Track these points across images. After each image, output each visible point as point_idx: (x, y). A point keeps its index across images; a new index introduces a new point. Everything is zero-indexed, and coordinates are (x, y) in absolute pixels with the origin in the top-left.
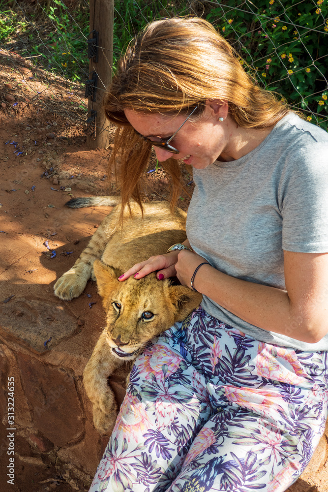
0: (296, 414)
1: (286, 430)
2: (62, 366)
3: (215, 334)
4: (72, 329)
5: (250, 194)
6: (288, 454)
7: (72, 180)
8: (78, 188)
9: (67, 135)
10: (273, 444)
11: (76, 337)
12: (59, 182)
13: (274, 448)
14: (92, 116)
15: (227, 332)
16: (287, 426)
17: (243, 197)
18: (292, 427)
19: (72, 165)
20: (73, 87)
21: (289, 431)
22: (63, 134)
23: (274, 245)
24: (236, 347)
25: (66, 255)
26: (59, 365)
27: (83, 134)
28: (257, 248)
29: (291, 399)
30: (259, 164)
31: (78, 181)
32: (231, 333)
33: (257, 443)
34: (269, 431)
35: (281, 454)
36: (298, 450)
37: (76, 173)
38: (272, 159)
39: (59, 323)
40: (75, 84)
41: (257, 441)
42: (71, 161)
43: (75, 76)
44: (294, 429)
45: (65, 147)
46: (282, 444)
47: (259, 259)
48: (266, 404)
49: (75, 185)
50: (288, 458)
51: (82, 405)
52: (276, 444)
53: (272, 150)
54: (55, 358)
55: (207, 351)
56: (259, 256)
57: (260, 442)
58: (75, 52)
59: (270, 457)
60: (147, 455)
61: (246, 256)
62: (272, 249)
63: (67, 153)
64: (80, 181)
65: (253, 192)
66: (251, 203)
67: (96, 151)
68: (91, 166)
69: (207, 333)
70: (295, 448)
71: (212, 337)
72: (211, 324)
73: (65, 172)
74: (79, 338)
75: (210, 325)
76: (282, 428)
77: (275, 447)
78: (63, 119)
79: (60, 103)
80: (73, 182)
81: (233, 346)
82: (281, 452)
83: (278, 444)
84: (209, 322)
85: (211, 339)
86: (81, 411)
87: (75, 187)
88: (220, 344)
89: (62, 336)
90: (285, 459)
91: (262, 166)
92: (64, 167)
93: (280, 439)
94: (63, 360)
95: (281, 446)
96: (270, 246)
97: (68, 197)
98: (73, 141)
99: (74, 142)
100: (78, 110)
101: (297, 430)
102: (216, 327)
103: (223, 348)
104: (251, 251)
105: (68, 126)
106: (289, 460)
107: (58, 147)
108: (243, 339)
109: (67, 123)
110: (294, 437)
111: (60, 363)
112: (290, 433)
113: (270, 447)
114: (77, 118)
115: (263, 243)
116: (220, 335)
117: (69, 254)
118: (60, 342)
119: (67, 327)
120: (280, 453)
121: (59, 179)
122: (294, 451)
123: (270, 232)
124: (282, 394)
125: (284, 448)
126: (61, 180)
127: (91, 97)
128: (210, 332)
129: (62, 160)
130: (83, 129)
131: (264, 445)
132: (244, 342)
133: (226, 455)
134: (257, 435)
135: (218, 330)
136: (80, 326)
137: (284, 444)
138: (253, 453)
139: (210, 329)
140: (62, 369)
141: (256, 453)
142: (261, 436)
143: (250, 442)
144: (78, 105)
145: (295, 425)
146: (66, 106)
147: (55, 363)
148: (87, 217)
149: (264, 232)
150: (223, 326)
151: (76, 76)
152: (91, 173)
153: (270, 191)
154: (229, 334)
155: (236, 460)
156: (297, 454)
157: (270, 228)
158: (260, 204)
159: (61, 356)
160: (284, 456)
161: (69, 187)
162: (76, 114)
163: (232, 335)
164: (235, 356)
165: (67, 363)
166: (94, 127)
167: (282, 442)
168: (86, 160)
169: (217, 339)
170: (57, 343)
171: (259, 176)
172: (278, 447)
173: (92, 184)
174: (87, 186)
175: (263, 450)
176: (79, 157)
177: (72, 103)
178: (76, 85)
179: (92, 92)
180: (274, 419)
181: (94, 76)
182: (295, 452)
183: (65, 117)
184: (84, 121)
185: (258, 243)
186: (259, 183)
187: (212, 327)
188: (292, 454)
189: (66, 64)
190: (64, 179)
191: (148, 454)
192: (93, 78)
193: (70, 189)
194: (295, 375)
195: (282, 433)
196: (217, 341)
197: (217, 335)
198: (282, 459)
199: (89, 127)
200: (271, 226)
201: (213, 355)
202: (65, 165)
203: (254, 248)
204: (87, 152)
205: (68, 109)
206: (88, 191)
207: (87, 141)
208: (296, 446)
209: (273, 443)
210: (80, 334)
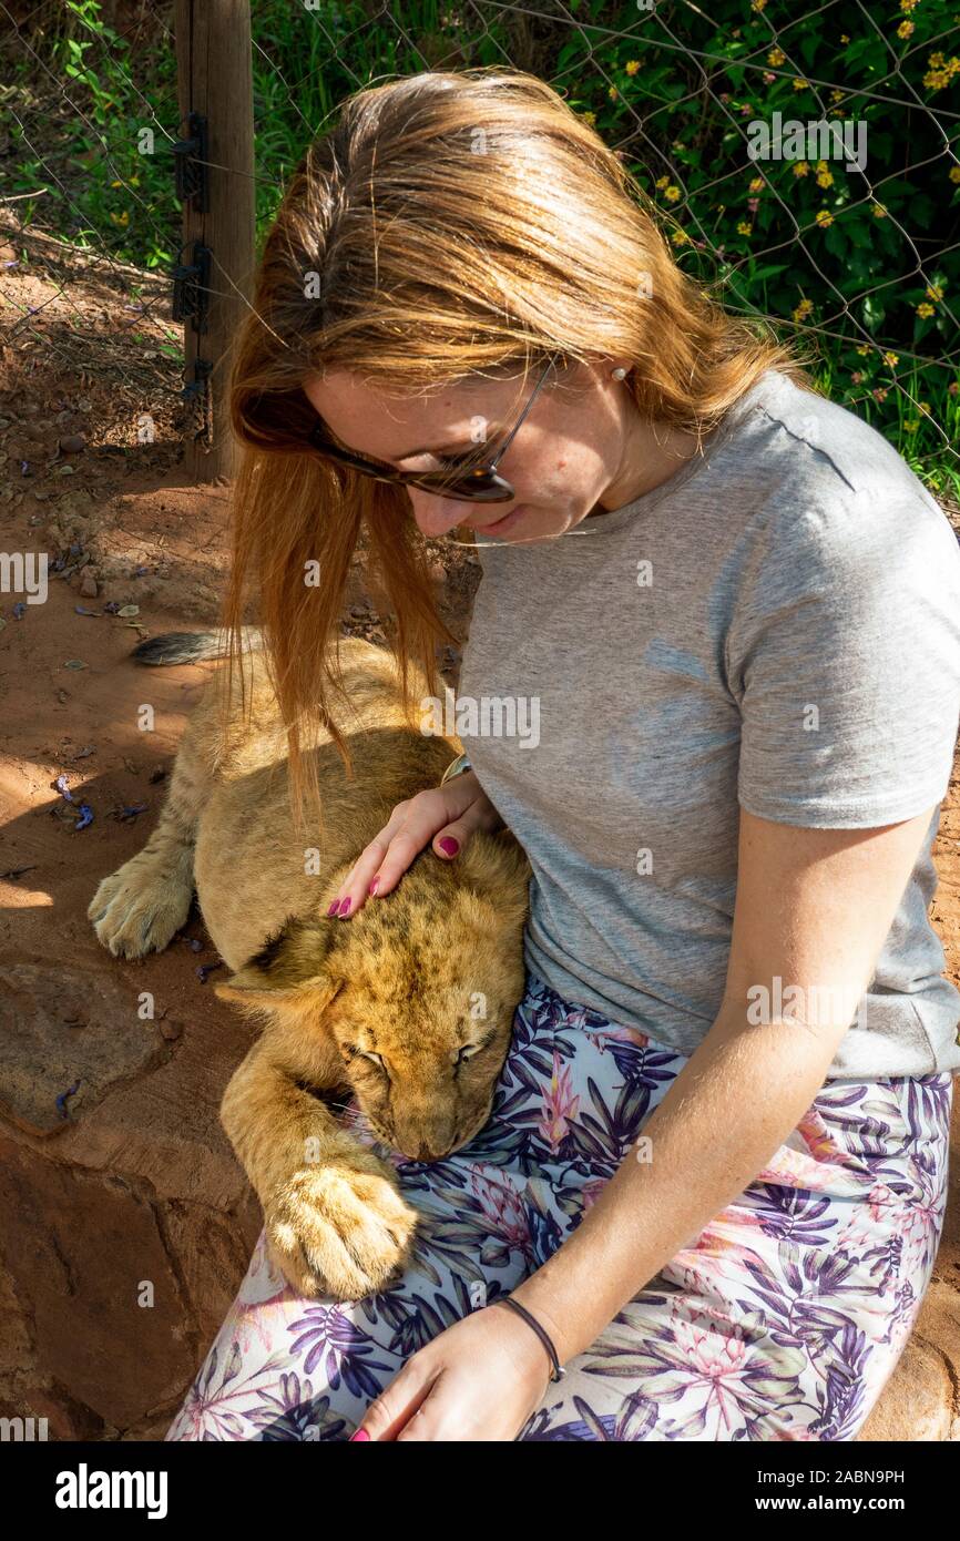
0: (807, 1275)
1: (763, 1328)
2: (115, 1170)
3: (555, 1048)
4: (145, 1051)
5: (644, 629)
6: (771, 1406)
7: (141, 582)
8: (161, 606)
9: (122, 441)
10: (712, 1373)
11: (157, 1075)
12: (99, 588)
13: (716, 1383)
14: (197, 378)
15: (593, 1038)
16: (768, 1317)
17: (625, 634)
18: (785, 1321)
19: (139, 534)
20: (143, 286)
21: (772, 1331)
22: (111, 437)
23: (710, 784)
24: (621, 1081)
25: (124, 819)
26: (106, 1168)
27: (175, 437)
28: (660, 795)
29: (787, 1232)
30: (671, 537)
31: (161, 582)
32: (602, 1041)
33: (661, 1370)
34: (702, 1332)
35: (742, 1404)
36: (802, 1392)
37: (154, 558)
38: (712, 524)
39: (103, 1034)
40: (154, 277)
41: (660, 1364)
42: (136, 521)
43: (154, 253)
44: (795, 1328)
45: (119, 476)
46: (746, 1373)
47: (667, 827)
48: (708, 1247)
49: (151, 595)
50: (769, 1417)
51: (184, 1291)
52: (724, 1371)
53: (713, 495)
54: (93, 1147)
55: (534, 1101)
56: (667, 820)
57: (671, 1366)
58: (154, 178)
59: (703, 1413)
60: (297, 1382)
61: (626, 818)
62: (705, 799)
63: (126, 498)
64: (166, 584)
65: (654, 624)
66: (640, 656)
67: (216, 486)
68: (199, 536)
69: (532, 1048)
70: (791, 1386)
71: (548, 1057)
72: (544, 1018)
73: (119, 555)
74: (168, 1079)
75: (541, 1021)
76: (749, 1321)
77: (722, 1380)
78: (109, 391)
79: (99, 340)
80: (143, 586)
81: (612, 1082)
82: (742, 1397)
83: (734, 1371)
84: (538, 1013)
85: (546, 1065)
86: (180, 1311)
87: (149, 602)
88: (572, 1076)
89: (112, 1075)
90: (760, 1421)
91: (681, 544)
92: (115, 539)
93: (742, 1356)
94: (120, 1152)
95: (743, 1380)
96: (698, 791)
97: (129, 633)
98: (144, 457)
99: (145, 460)
100: (158, 360)
101: (805, 1329)
102: (557, 1027)
103: (581, 1089)
104: (642, 804)
105: (127, 413)
106: (771, 1424)
107: (97, 477)
108: (640, 1056)
109: (124, 403)
110: (791, 1351)
111: (110, 1160)
112: (773, 1336)
113: (704, 1382)
114: (153, 386)
115: (678, 782)
116: (572, 1048)
117: (135, 814)
118: (107, 1095)
119: (127, 1044)
120: (739, 1400)
121: (99, 578)
122: (789, 1394)
123: (700, 749)
124: (760, 1218)
125: (757, 1385)
126: (106, 583)
127: (193, 319)
128: (542, 1043)
129: (108, 517)
130: (173, 418)
131: (685, 1377)
132: (644, 1064)
133: (559, 1406)
134: (664, 1346)
135: (563, 1035)
136: (169, 1041)
137: (755, 1373)
138: (647, 1399)
139: (541, 1034)
140: (114, 1181)
141: (656, 1399)
142: (673, 1347)
143: (639, 1368)
144: (157, 343)
145: (796, 1314)
146: (120, 348)
147: (91, 1160)
148: (190, 694)
149: (679, 748)
150: (579, 1022)
151: (158, 251)
152: (200, 557)
153: (700, 633)
154: (597, 1043)
155: (590, 1421)
156: (799, 1403)
157: (698, 736)
158: (669, 664)
159: (110, 1140)
160: (755, 1411)
161: (130, 602)
162: (148, 373)
163: (607, 1047)
164: (621, 1111)
165: (130, 1160)
166: (205, 411)
167: (747, 1368)
168: (184, 515)
169: (563, 1062)
170: (97, 1098)
171: (673, 574)
172: (733, 1382)
173: (204, 590)
174: (188, 596)
175: (681, 1391)
176: (163, 508)
177: (139, 339)
178: (156, 282)
179: (195, 305)
180: (724, 1294)
181: (200, 255)
182: (791, 1399)
183: (114, 385)
184: (176, 394)
185: (662, 781)
186: (672, 596)
187: (547, 1026)
188: (783, 1405)
189: (125, 215)
190: (115, 577)
191: (303, 1377)
192: (195, 262)
193: (136, 609)
194: (809, 1160)
195: (748, 1337)
196: (564, 1068)
197: (561, 1051)
198: (748, 1421)
199: (190, 412)
200: (701, 730)
201: (549, 1112)
202: (118, 535)
203: (649, 796)
204: (187, 490)
205: (127, 358)
206: (191, 615)
207: (186, 456)
208: (795, 1379)
209: (713, 1370)
210: (170, 1066)
